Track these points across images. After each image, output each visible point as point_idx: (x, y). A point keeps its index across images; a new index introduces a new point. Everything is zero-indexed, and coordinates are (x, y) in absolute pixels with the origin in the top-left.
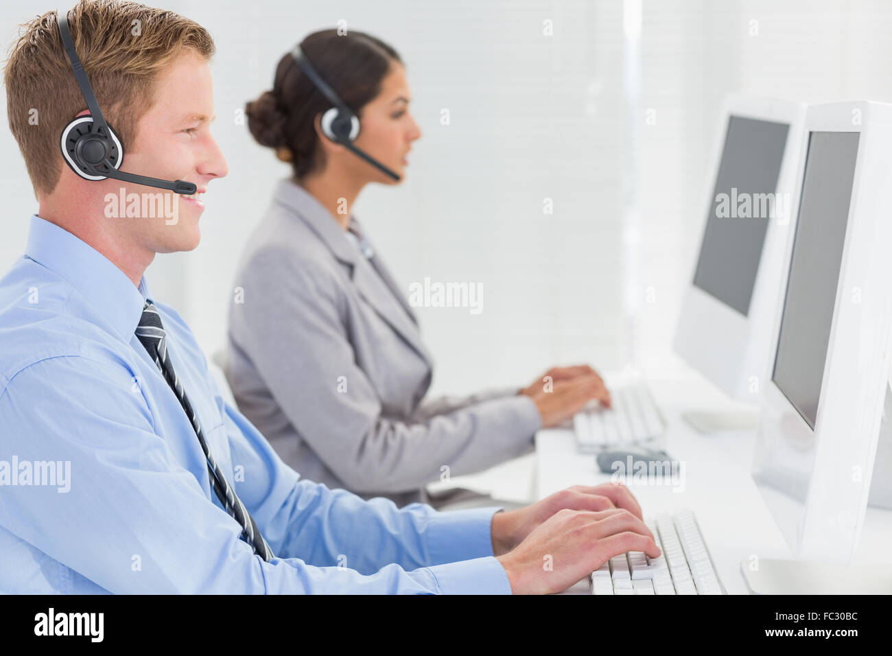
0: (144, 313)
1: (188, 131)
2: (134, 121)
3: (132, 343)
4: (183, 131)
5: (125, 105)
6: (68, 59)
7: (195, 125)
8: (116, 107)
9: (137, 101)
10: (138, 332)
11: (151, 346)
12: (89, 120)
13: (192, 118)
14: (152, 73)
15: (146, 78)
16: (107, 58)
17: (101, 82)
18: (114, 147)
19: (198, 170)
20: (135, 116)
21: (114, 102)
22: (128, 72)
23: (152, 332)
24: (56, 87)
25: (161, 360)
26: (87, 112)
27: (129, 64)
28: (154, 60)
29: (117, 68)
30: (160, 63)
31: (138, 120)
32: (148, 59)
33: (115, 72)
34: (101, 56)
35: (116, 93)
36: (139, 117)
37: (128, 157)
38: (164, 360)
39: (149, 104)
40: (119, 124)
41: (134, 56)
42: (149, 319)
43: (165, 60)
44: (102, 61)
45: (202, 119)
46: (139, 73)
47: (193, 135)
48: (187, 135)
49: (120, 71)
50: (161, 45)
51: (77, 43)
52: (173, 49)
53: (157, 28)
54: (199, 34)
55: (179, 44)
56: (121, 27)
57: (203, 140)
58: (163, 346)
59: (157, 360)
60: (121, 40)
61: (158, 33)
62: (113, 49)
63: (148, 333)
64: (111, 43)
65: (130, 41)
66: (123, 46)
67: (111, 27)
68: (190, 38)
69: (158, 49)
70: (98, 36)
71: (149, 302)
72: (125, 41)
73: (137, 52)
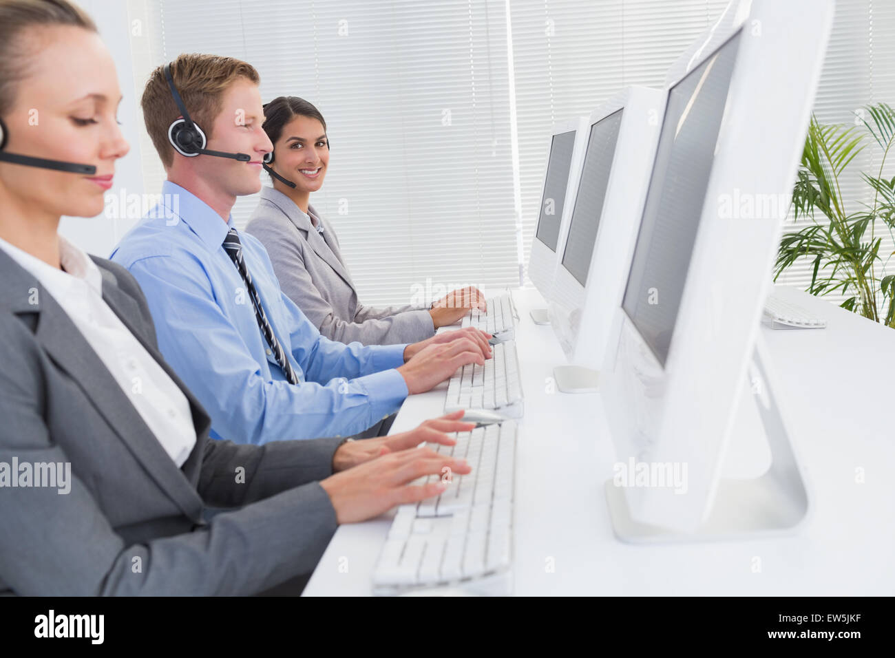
0: (228, 235)
1: (246, 126)
2: (212, 120)
3: (220, 250)
5: (206, 111)
6: (169, 86)
7: (250, 122)
8: (200, 113)
9: (213, 108)
10: (224, 245)
11: (232, 254)
12: (183, 121)
13: (248, 118)
14: (220, 91)
15: (217, 94)
17: (190, 98)
18: (200, 136)
19: (255, 149)
20: (212, 118)
21: (198, 110)
22: (206, 91)
23: (234, 246)
24: (165, 102)
25: (238, 262)
26: (182, 117)
27: (205, 86)
28: (220, 83)
29: (198, 89)
30: (223, 85)
31: (214, 119)
32: (216, 83)
33: (198, 91)
34: (188, 82)
35: (199, 103)
36: (215, 116)
37: (209, 142)
38: (240, 261)
39: (220, 110)
40: (202, 122)
41: (208, 81)
42: (231, 239)
43: (227, 82)
45: (254, 118)
46: (211, 91)
47: (250, 128)
48: (245, 129)
50: (224, 74)
51: (175, 76)
52: (231, 77)
53: (222, 65)
54: (247, 68)
55: (234, 74)
56: (200, 65)
57: (257, 132)
58: (240, 254)
59: (236, 261)
60: (200, 74)
61: (222, 68)
62: (195, 78)
63: (230, 246)
64: (194, 75)
65: (205, 73)
66: (201, 76)
67: (194, 67)
68: (242, 70)
69: (221, 77)
70: (187, 72)
71: (233, 229)
72: (202, 73)
73: (210, 79)
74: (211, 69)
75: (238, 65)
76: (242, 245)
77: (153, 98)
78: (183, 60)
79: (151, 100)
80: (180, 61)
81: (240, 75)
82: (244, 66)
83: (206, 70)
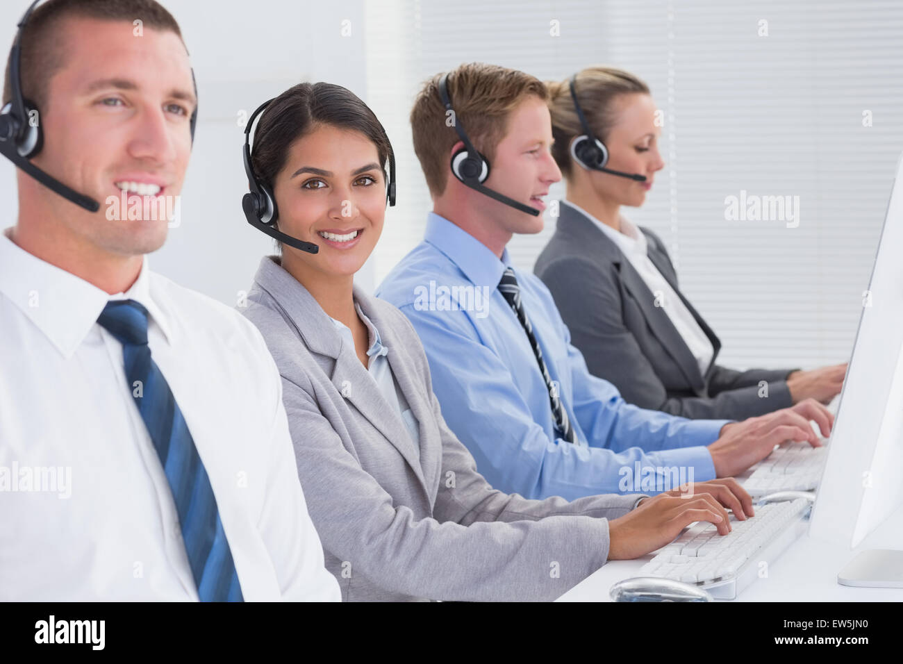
0: (503, 275)
1: (532, 152)
2: (494, 147)
3: (494, 295)
4: (527, 152)
5: (488, 135)
7: (537, 147)
8: (482, 137)
9: (496, 133)
10: (499, 288)
11: (510, 298)
13: (533, 143)
14: (505, 113)
15: (502, 117)
16: (475, 104)
17: (471, 121)
19: (541, 180)
21: (479, 135)
22: (489, 113)
23: (510, 288)
25: (516, 307)
27: (489, 108)
28: (506, 104)
29: (481, 111)
30: (510, 107)
31: (496, 145)
32: (502, 104)
33: (481, 114)
34: (470, 103)
35: (481, 127)
36: (499, 142)
38: (518, 306)
39: (503, 134)
40: (484, 148)
41: (491, 103)
42: (507, 280)
43: (513, 104)
44: (472, 105)
45: (541, 143)
46: (495, 114)
47: (536, 155)
48: (530, 155)
49: (483, 113)
50: (510, 95)
51: (455, 95)
52: (519, 98)
53: (508, 83)
54: (537, 86)
55: (523, 93)
56: (483, 82)
57: (543, 157)
58: (518, 297)
59: (514, 307)
60: (484, 92)
61: (509, 86)
62: (478, 98)
63: (506, 289)
64: (476, 94)
65: (489, 92)
66: (485, 96)
67: (477, 84)
68: (531, 89)
69: (508, 97)
70: (468, 90)
71: (509, 268)
72: (486, 93)
73: (494, 100)
74: (496, 89)
75: (527, 84)
76: (520, 287)
77: (428, 117)
78: (463, 74)
79: (425, 120)
80: (461, 75)
81: (530, 95)
82: (533, 84)
83: (491, 89)
